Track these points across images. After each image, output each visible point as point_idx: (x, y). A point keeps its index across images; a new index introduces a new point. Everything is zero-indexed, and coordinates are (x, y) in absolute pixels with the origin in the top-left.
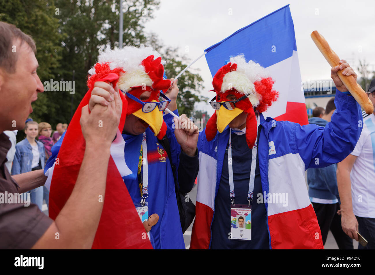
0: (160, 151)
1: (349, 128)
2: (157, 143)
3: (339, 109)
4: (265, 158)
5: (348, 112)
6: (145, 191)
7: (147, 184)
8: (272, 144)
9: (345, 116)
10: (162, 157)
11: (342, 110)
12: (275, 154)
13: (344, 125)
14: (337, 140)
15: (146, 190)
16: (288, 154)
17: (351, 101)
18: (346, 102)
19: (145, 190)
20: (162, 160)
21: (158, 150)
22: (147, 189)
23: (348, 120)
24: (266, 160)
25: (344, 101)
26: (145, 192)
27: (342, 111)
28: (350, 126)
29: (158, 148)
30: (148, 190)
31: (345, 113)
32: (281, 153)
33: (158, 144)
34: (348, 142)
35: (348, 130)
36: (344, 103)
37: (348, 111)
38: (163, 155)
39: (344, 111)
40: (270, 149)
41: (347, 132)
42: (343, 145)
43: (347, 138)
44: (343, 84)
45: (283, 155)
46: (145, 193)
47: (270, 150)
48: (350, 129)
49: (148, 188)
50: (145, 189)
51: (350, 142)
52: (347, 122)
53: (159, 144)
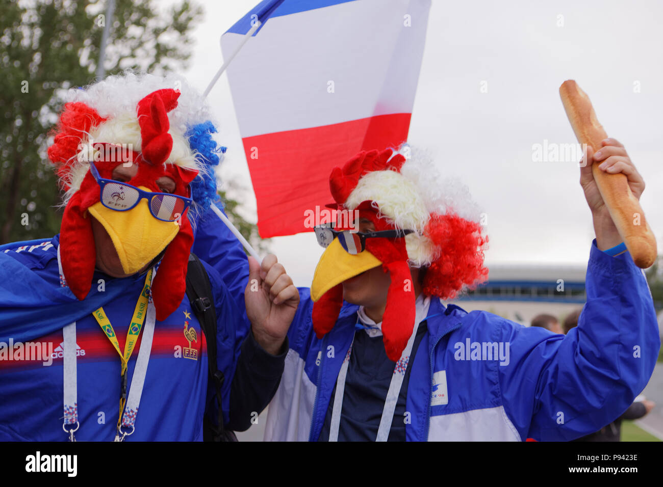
0: (189, 333)
1: (618, 343)
2: (186, 313)
3: (591, 293)
4: (421, 412)
5: (613, 299)
6: (129, 419)
7: (137, 405)
8: (440, 378)
9: (607, 312)
10: (190, 346)
11: (600, 295)
12: (447, 405)
13: (604, 335)
14: (588, 374)
15: (132, 419)
16: (475, 409)
17: (620, 271)
18: (607, 274)
19: (130, 417)
20: (189, 354)
21: (185, 330)
22: (135, 416)
23: (614, 320)
24: (424, 418)
25: (602, 272)
26: (129, 421)
27: (599, 299)
28: (620, 336)
29: (186, 325)
30: (136, 419)
31: (606, 303)
32: (460, 404)
33: (187, 315)
34: (616, 378)
35: (616, 346)
36: (604, 276)
37: (615, 297)
38: (193, 342)
39: (604, 299)
40: (434, 391)
41: (612, 352)
42: (604, 389)
43: (613, 369)
44: (603, 203)
45: (464, 411)
46: (128, 423)
47: (434, 393)
48: (620, 345)
49: (137, 414)
50: (129, 415)
51: (619, 380)
52: (611, 326)
53: (190, 315)
